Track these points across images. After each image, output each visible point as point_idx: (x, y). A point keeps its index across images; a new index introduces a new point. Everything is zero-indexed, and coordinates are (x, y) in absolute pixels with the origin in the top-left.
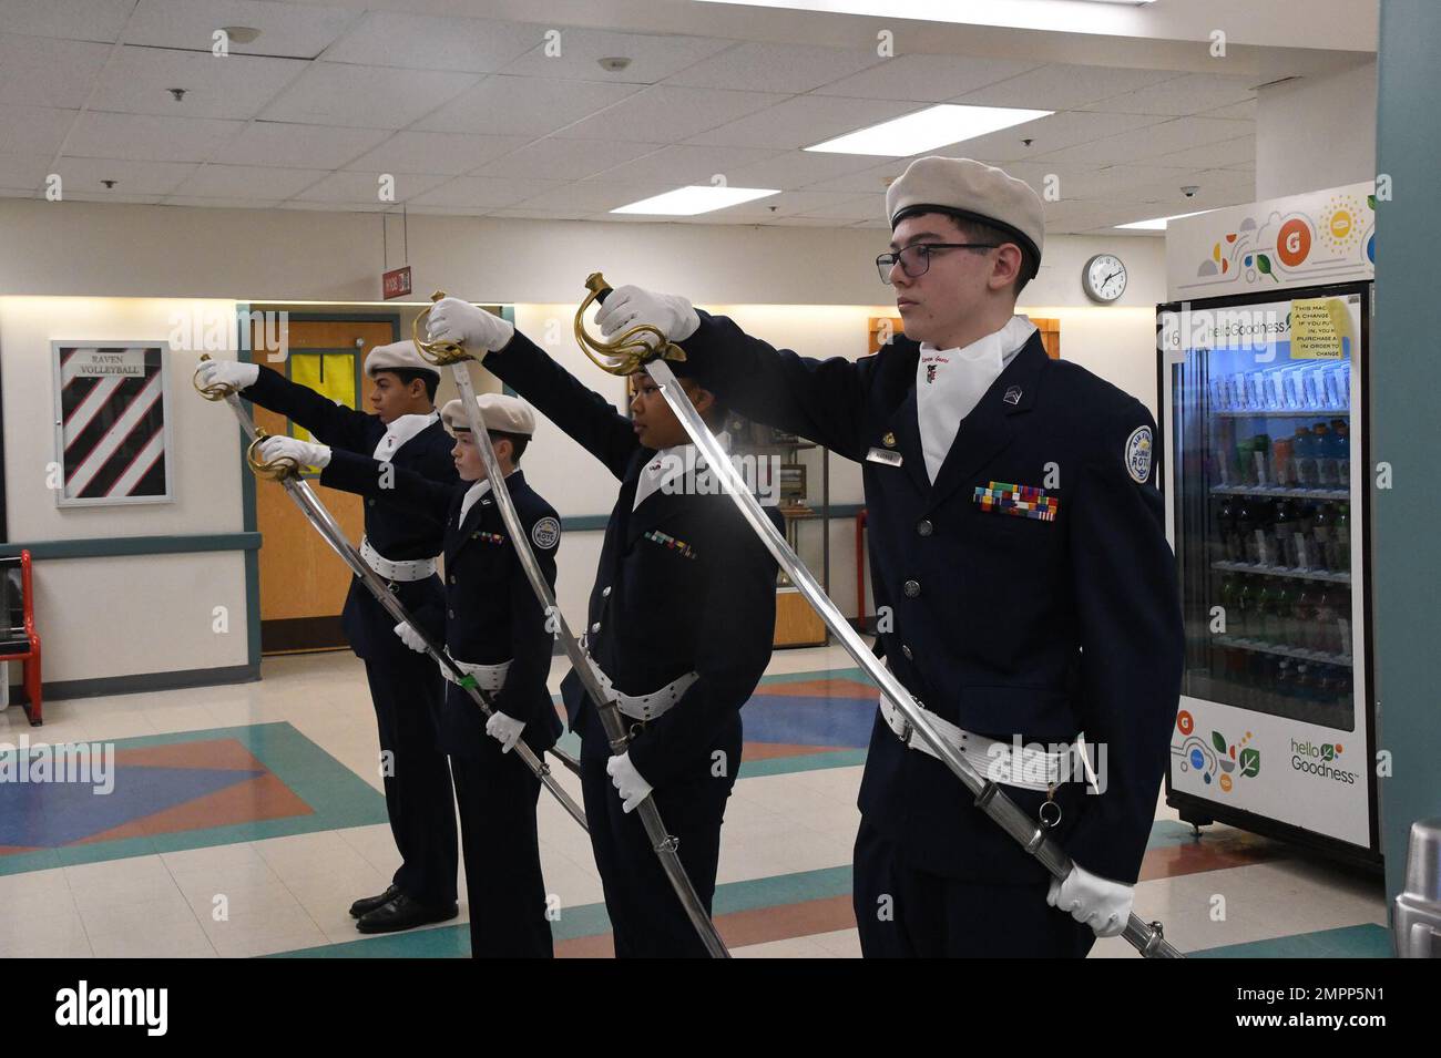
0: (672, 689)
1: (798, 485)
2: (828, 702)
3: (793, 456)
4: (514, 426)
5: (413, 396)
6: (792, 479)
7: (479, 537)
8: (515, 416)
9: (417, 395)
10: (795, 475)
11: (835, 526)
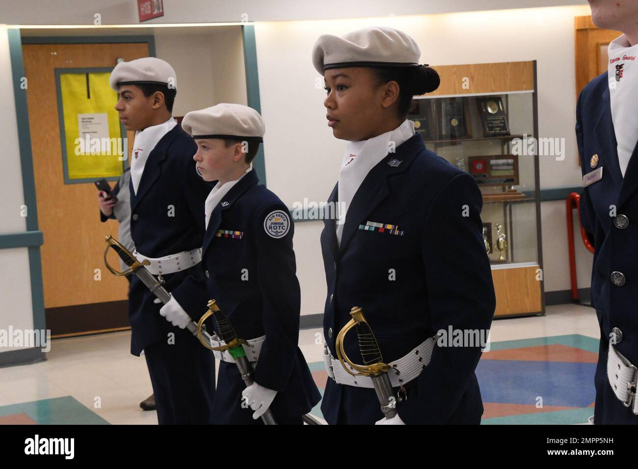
0: (417, 352)
1: (511, 173)
2: (547, 366)
3: (506, 147)
4: (245, 131)
5: (154, 107)
6: (505, 167)
7: (223, 235)
8: (244, 121)
9: (157, 106)
10: (508, 164)
11: (547, 208)
